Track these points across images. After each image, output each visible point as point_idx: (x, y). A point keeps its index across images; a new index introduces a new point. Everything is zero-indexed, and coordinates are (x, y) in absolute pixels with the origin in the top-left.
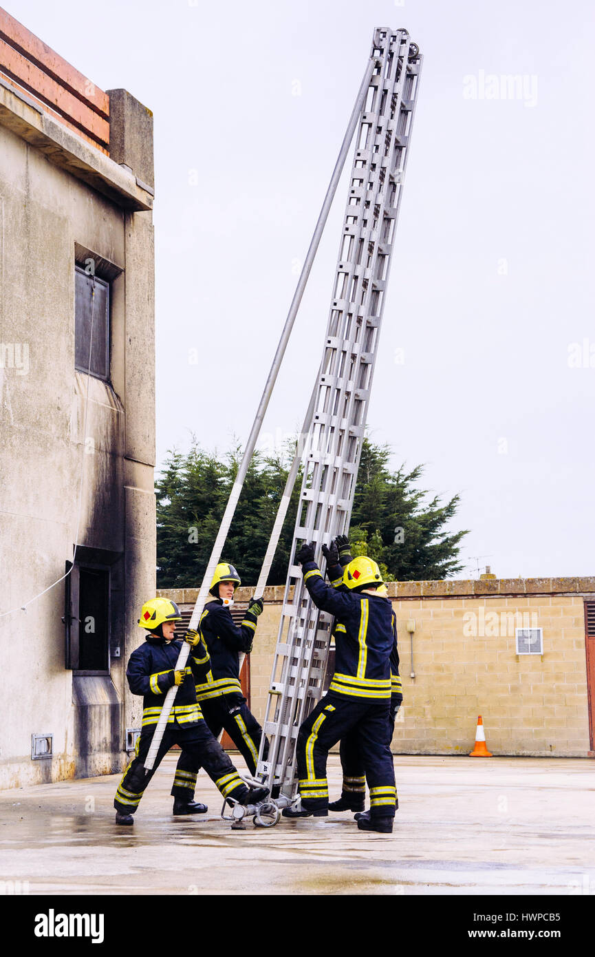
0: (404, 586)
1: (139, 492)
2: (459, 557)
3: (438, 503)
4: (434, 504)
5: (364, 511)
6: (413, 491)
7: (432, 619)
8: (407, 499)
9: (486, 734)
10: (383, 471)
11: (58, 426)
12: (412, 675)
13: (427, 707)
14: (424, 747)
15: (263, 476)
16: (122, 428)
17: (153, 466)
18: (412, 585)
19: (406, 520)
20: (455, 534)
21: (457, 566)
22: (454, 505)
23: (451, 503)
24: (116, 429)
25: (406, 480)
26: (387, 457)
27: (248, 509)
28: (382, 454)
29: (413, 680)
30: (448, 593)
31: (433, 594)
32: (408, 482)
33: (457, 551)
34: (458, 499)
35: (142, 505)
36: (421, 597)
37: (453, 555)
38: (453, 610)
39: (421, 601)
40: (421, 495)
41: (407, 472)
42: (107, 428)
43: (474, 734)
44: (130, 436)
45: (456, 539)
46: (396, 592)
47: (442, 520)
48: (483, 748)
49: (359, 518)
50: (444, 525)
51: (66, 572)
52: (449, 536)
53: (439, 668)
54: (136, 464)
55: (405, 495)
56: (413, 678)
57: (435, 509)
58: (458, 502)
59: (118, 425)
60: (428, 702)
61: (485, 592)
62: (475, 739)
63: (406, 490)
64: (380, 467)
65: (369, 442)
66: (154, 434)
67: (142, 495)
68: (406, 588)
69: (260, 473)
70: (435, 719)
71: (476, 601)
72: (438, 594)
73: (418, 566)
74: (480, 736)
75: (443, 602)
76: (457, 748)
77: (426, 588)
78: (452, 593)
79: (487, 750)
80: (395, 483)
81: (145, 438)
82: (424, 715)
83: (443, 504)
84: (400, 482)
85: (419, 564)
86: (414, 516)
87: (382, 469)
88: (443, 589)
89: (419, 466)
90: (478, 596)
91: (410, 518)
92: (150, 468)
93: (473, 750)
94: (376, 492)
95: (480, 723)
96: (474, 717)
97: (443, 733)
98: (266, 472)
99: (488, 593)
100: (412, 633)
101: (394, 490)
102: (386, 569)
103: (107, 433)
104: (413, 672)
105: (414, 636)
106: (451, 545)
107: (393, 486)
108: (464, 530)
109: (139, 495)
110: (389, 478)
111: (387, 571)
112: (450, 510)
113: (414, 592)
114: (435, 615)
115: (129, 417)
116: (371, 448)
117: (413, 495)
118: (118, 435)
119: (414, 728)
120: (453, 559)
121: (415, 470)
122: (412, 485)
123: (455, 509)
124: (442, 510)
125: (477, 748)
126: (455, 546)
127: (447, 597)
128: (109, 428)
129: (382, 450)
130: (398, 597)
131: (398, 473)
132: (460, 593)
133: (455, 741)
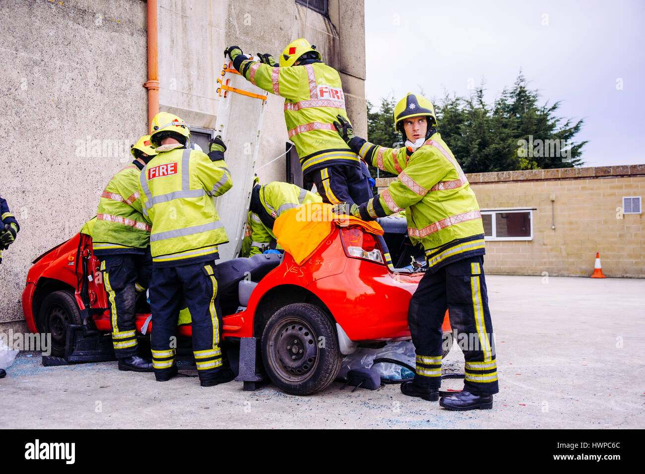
0: (548, 172)
1: (353, 97)
2: (582, 157)
3: (569, 124)
4: (567, 125)
5: (523, 130)
6: (554, 118)
7: (566, 192)
8: (550, 123)
9: (602, 263)
10: (534, 107)
11: (281, 42)
12: (553, 227)
13: (563, 247)
14: (560, 271)
15: (463, 112)
16: (337, 49)
17: (364, 80)
18: (553, 171)
19: (549, 135)
20: (579, 143)
21: (580, 162)
22: (579, 125)
23: (578, 124)
24: (332, 50)
25: (549, 111)
26: (537, 98)
27: (453, 130)
28: (533, 97)
29: (554, 231)
30: (577, 176)
31: (567, 176)
32: (550, 112)
33: (580, 153)
34: (581, 122)
35: (355, 107)
36: (559, 179)
37: (578, 156)
38: (580, 186)
39: (559, 181)
40: (558, 121)
41: (549, 106)
42: (325, 48)
43: (594, 264)
44: (344, 55)
45: (580, 146)
46: (543, 176)
47: (571, 134)
48: (600, 273)
49: (520, 134)
50: (572, 138)
51: (287, 151)
52: (576, 144)
53: (571, 223)
54: (350, 77)
55: (548, 120)
56: (554, 229)
57: (568, 128)
58: (582, 124)
59: (334, 46)
60: (564, 244)
61: (602, 174)
62: (594, 267)
63: (549, 118)
64: (532, 104)
65: (525, 89)
66: (365, 56)
67: (355, 99)
68: (549, 173)
69: (460, 111)
70: (568, 254)
71: (596, 180)
72: (570, 176)
73: (556, 163)
74: (598, 265)
75: (573, 181)
76: (582, 272)
77: (563, 173)
78: (580, 176)
79: (602, 274)
80: (542, 113)
81: (357, 58)
82: (561, 252)
83: (572, 125)
84: (545, 112)
85: (557, 161)
86: (554, 133)
87: (534, 105)
88: (573, 174)
89: (557, 102)
90: (597, 177)
91: (551, 134)
92: (361, 80)
93: (593, 274)
94: (530, 118)
95: (598, 256)
96: (594, 253)
97: (573, 264)
98: (464, 110)
99: (604, 175)
100: (553, 201)
101: (542, 117)
102: (536, 164)
103: (325, 52)
104: (554, 225)
105: (555, 203)
106: (577, 150)
107: (541, 115)
108: (585, 141)
109: (352, 99)
110: (538, 110)
111: (537, 166)
112: (577, 128)
113: (554, 175)
114: (569, 190)
115: (343, 41)
116: (527, 93)
117: (553, 121)
118: (334, 54)
119: (554, 260)
120: (578, 158)
121: (555, 105)
122: (553, 114)
123: (580, 128)
124: (571, 129)
125: (596, 272)
126: (580, 150)
127: (576, 178)
128: (327, 49)
129: (534, 94)
130: (544, 179)
131: (544, 107)
132: (585, 175)
133: (581, 268)
